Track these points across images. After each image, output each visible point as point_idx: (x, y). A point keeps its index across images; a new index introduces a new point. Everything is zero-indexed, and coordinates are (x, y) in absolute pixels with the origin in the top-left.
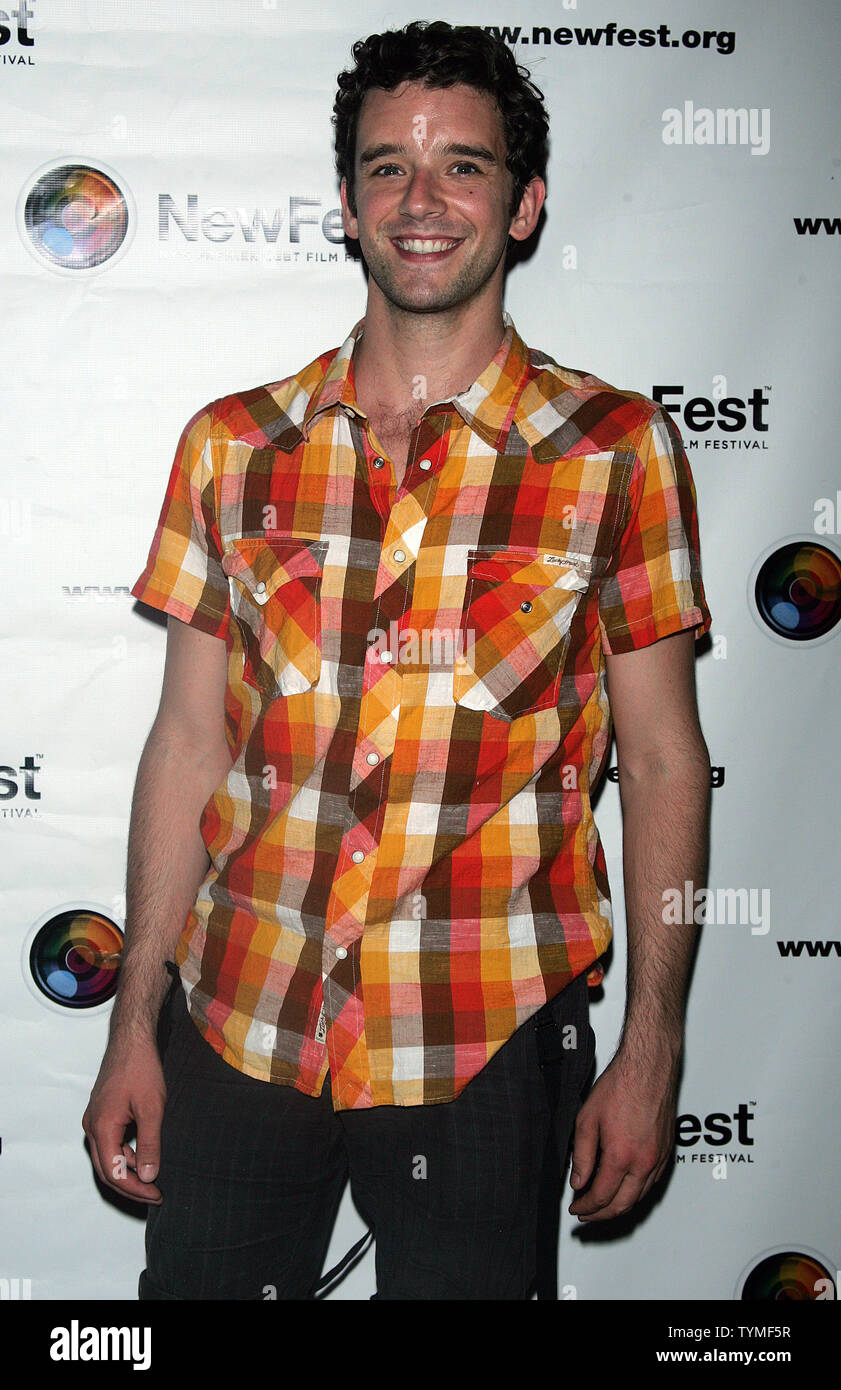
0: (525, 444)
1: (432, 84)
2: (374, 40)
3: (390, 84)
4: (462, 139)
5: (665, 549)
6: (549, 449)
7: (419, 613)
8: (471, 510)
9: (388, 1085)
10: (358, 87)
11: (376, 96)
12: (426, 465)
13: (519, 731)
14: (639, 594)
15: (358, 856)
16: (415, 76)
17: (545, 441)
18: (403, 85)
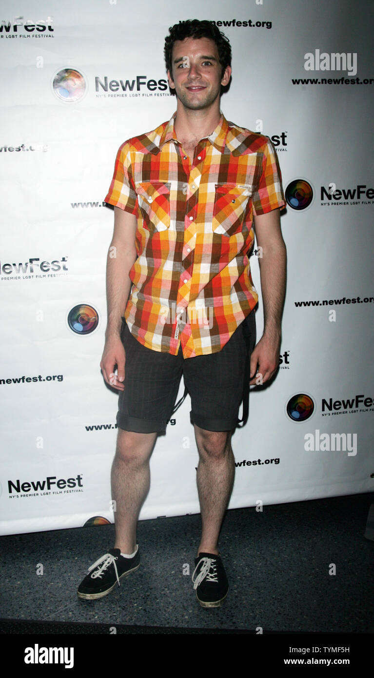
0: (230, 151)
1: (195, 38)
2: (176, 26)
3: (182, 39)
4: (205, 54)
5: (273, 182)
6: (237, 152)
7: (201, 204)
8: (214, 172)
9: (200, 349)
10: (172, 40)
11: (178, 43)
12: (199, 158)
13: (232, 240)
14: (265, 196)
15: (186, 281)
16: (189, 36)
17: (236, 150)
18: (186, 39)
